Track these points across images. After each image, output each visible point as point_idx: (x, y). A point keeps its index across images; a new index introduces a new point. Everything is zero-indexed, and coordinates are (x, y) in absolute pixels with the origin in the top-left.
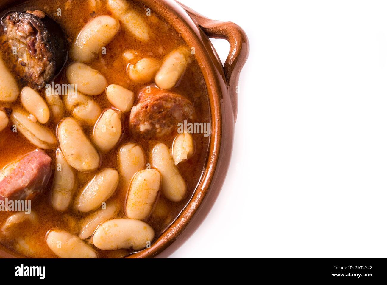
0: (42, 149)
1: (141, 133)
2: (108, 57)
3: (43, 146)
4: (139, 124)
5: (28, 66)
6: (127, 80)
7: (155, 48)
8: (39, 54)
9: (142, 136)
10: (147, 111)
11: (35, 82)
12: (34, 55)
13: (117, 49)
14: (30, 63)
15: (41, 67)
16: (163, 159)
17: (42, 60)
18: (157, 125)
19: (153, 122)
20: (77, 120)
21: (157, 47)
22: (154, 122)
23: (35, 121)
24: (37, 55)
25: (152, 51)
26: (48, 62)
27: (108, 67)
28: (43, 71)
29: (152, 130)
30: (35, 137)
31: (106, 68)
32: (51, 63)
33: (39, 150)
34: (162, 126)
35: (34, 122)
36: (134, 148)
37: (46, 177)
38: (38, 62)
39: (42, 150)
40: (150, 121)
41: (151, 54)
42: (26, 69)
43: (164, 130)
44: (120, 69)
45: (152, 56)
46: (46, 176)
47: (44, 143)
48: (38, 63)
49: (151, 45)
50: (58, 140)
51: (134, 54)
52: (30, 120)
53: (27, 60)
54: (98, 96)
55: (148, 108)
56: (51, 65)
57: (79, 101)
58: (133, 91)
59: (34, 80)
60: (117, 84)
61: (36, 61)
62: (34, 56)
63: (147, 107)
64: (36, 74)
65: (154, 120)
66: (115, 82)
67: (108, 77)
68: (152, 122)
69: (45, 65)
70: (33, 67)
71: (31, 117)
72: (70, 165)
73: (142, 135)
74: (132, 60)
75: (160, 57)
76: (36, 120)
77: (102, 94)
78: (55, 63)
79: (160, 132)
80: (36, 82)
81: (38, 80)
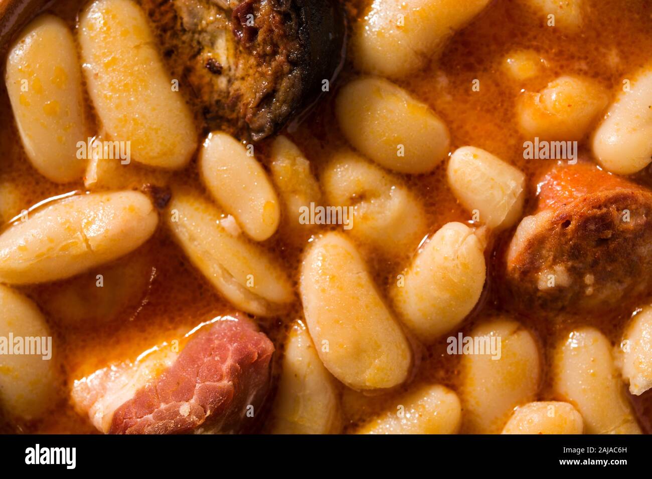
0: (251, 316)
1: (539, 294)
2: (458, 67)
3: (254, 307)
4: (538, 269)
5: (227, 75)
6: (511, 135)
7: (597, 49)
8: (264, 41)
9: (540, 302)
10: (564, 234)
11: (245, 122)
12: (248, 45)
13: (488, 46)
14: (233, 67)
15: (266, 80)
16: (593, 375)
17: (270, 61)
18: (588, 276)
19: (579, 265)
20: (355, 241)
21: (602, 50)
22: (581, 265)
23: (235, 234)
24: (259, 44)
25: (586, 58)
26: (286, 67)
27: (454, 95)
28: (270, 90)
29: (571, 287)
30: (234, 279)
31: (448, 98)
32: (296, 72)
33: (241, 317)
34: (600, 281)
35: (231, 236)
36: (516, 336)
37: (256, 396)
38: (259, 65)
39: (248, 319)
40: (570, 263)
41: (584, 66)
42: (222, 82)
43: (604, 291)
44: (492, 102)
45: (586, 73)
46: (254, 393)
47: (257, 297)
48: (260, 69)
49: (586, 41)
50: (297, 295)
51: (537, 63)
52: (223, 229)
53: (227, 58)
54: (421, 176)
55: (570, 226)
56: (295, 77)
57: (367, 187)
58: (522, 170)
59: (241, 115)
60: (479, 146)
61: (252, 61)
62: (248, 48)
63: (567, 223)
64: (250, 99)
65: (581, 262)
66: (471, 139)
67: (455, 126)
68: (576, 265)
69: (278, 76)
70: (243, 79)
71: (228, 222)
72: (326, 370)
73: (539, 298)
74: (530, 79)
75: (609, 79)
76: (240, 231)
77: (433, 173)
78: (308, 70)
79: (591, 297)
80: (249, 122)
81: (254, 115)
